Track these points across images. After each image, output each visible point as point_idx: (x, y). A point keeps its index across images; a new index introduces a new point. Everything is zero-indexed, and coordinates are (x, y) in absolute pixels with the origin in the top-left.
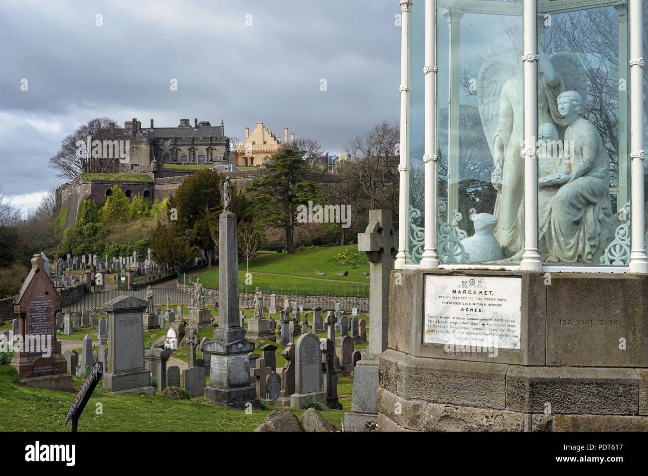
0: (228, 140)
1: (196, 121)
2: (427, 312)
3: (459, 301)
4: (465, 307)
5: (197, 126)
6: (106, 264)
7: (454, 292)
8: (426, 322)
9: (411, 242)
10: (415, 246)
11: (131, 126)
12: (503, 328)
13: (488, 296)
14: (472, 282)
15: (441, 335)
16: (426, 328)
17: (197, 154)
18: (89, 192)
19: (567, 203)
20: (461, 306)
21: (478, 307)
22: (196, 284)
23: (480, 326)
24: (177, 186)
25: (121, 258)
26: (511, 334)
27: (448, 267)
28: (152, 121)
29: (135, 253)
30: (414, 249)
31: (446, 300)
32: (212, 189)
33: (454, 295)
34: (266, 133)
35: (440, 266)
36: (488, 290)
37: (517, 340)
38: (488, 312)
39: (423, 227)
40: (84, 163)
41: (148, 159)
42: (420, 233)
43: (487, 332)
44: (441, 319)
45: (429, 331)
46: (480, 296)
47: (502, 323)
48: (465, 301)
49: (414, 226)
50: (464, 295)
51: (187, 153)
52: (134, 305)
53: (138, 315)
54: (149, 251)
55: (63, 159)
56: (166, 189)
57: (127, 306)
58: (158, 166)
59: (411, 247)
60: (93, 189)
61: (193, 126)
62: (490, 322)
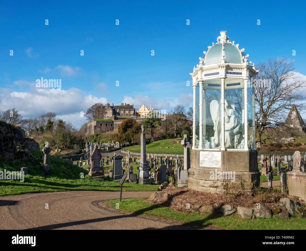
0: (134, 109)
1: (126, 104)
2: (200, 160)
3: (207, 157)
4: (209, 158)
5: (126, 105)
6: (101, 145)
7: (206, 155)
8: (200, 162)
9: (196, 143)
10: (197, 144)
11: (107, 105)
12: (217, 163)
13: (214, 156)
14: (210, 153)
15: (203, 165)
16: (200, 163)
17: (126, 114)
18: (95, 124)
19: (231, 135)
20: (208, 158)
21: (212, 158)
22: (128, 151)
23: (212, 163)
24: (121, 123)
25: (105, 143)
26: (218, 164)
27: (205, 149)
28: (113, 104)
29: (109, 142)
30: (196, 145)
31: (204, 157)
32: (131, 124)
33: (206, 156)
34: (145, 107)
35: (203, 149)
36: (214, 154)
37: (220, 166)
38: (214, 159)
39: (199, 140)
40: (94, 116)
41: (112, 115)
42: (198, 141)
43: (214, 164)
44: (203, 161)
45: (201, 164)
46: (212, 156)
47: (217, 162)
48: (209, 157)
49: (196, 139)
50: (208, 156)
51: (123, 113)
52: (120, 157)
53: (120, 160)
54: (113, 141)
55: (88, 115)
56: (117, 123)
57: (118, 157)
58: (115, 117)
59: (196, 144)
60: (97, 124)
61: (125, 105)
62: (214, 162)
